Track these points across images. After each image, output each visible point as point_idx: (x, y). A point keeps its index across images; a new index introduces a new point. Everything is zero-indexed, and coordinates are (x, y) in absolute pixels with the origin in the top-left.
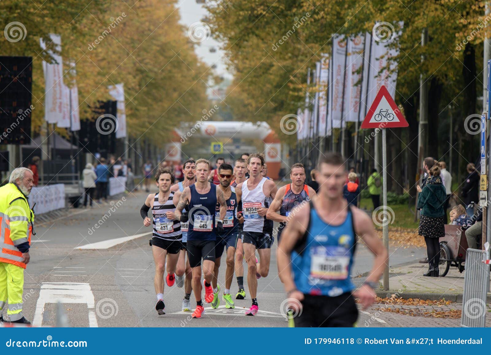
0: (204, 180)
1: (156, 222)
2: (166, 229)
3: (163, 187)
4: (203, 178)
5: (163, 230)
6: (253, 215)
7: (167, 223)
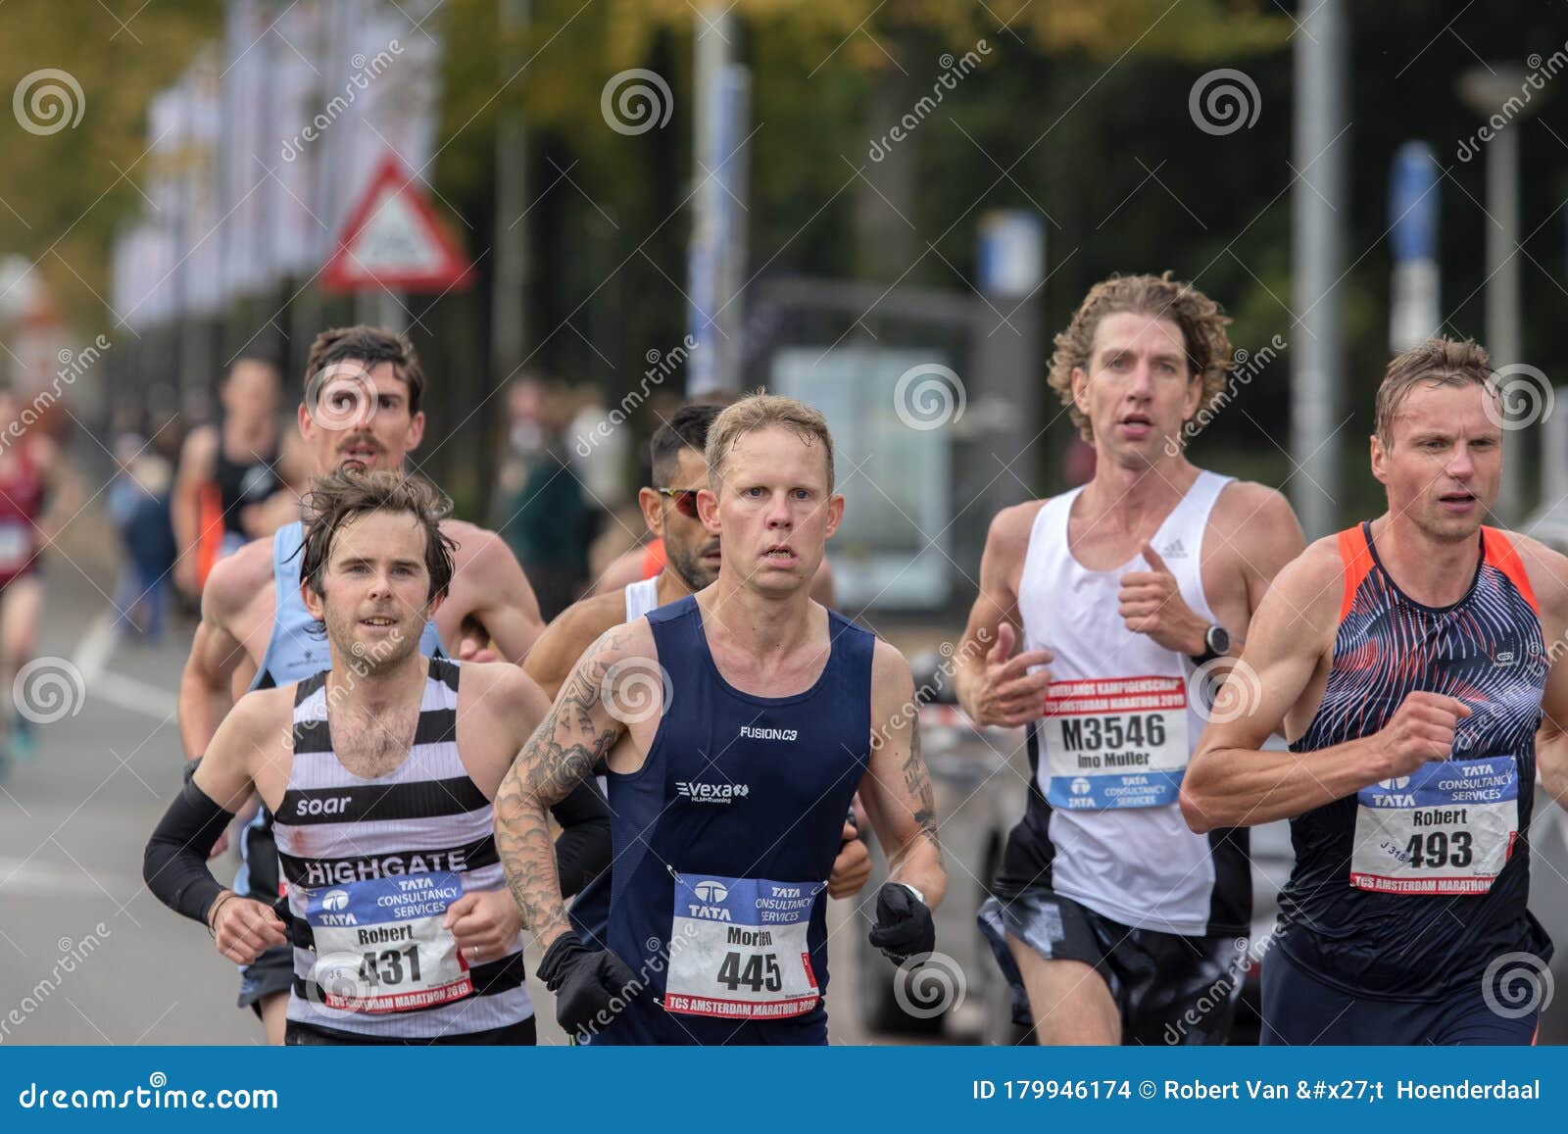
0: (790, 580)
1: (316, 917)
2: (407, 973)
3: (361, 631)
4: (784, 560)
5: (384, 989)
6: (1116, 780)
7: (417, 924)
